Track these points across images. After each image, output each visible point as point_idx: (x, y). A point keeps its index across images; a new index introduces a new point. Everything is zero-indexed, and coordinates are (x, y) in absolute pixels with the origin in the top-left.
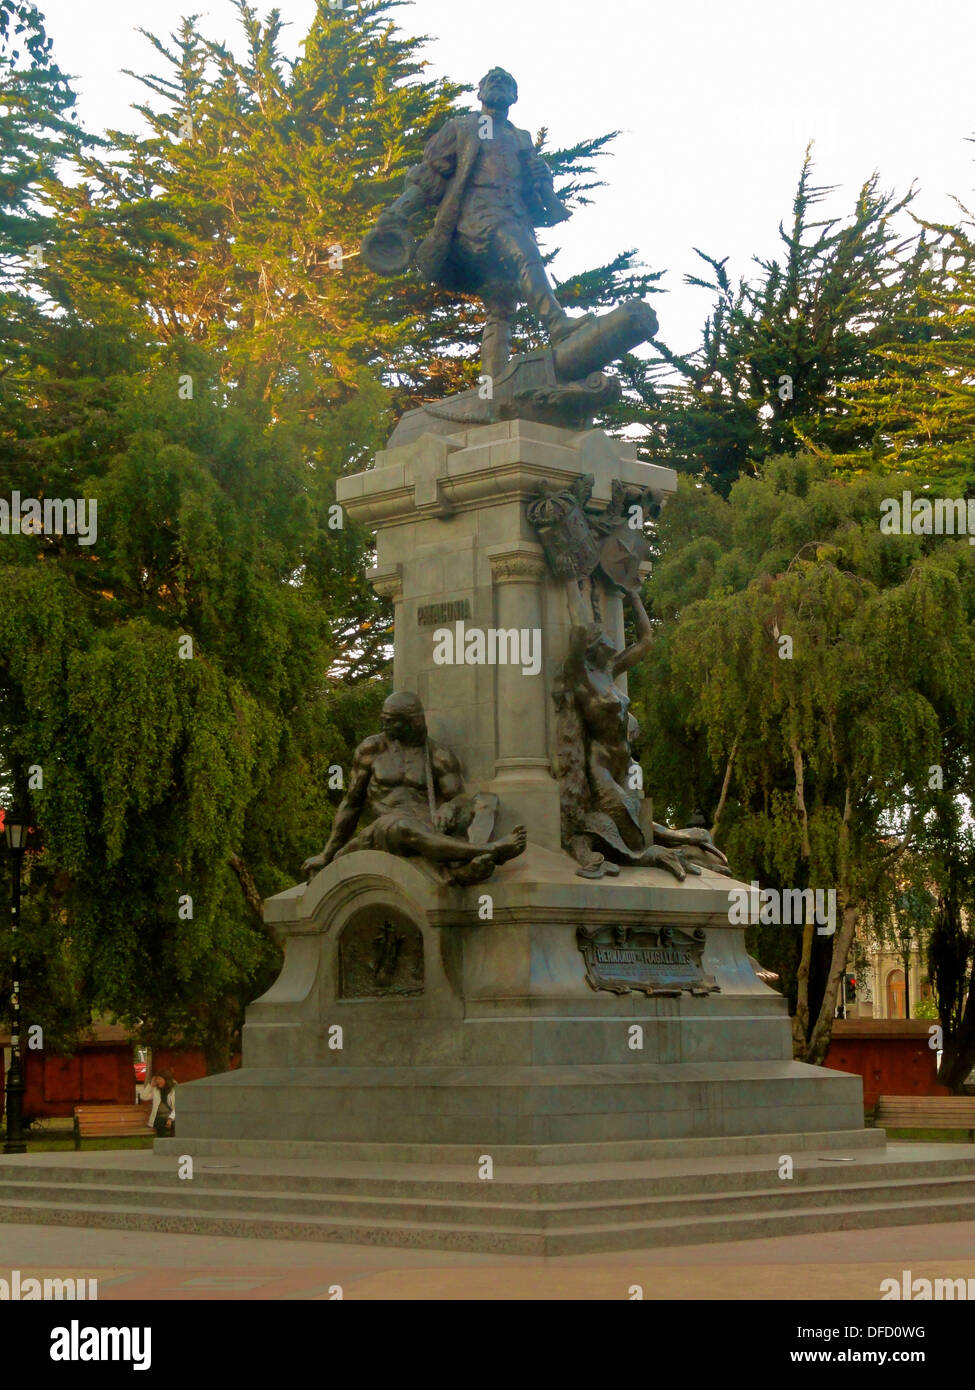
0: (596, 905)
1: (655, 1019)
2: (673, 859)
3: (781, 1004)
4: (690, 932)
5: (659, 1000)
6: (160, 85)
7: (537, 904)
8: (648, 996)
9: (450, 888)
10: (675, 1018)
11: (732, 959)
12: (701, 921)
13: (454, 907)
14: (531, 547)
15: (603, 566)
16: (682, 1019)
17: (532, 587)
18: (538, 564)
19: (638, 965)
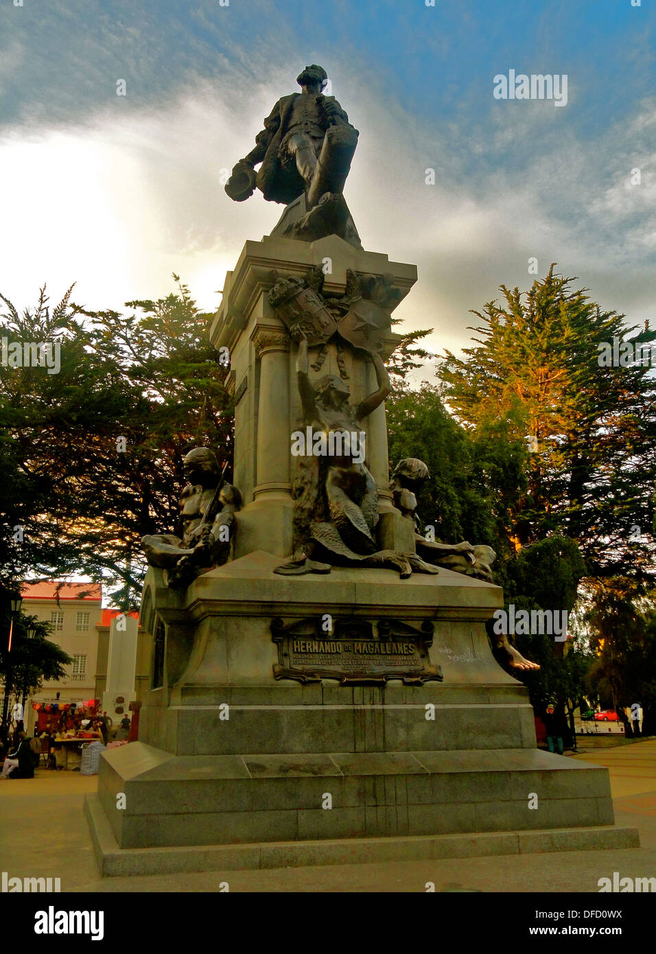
0: (285, 599)
1: (351, 707)
2: (403, 561)
3: (519, 692)
4: (417, 625)
5: (357, 689)
6: (484, 331)
7: (208, 597)
8: (343, 685)
9: (171, 590)
10: (378, 707)
11: (468, 649)
12: (428, 614)
13: (176, 606)
14: (273, 322)
15: (340, 332)
16: (386, 707)
17: (280, 355)
18: (279, 335)
19: (345, 655)
